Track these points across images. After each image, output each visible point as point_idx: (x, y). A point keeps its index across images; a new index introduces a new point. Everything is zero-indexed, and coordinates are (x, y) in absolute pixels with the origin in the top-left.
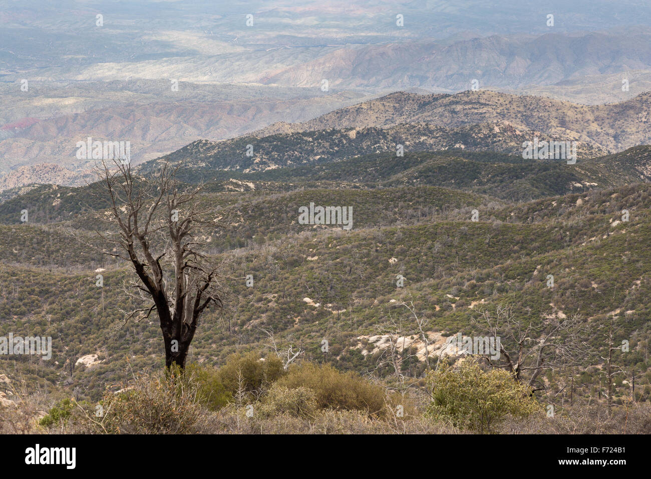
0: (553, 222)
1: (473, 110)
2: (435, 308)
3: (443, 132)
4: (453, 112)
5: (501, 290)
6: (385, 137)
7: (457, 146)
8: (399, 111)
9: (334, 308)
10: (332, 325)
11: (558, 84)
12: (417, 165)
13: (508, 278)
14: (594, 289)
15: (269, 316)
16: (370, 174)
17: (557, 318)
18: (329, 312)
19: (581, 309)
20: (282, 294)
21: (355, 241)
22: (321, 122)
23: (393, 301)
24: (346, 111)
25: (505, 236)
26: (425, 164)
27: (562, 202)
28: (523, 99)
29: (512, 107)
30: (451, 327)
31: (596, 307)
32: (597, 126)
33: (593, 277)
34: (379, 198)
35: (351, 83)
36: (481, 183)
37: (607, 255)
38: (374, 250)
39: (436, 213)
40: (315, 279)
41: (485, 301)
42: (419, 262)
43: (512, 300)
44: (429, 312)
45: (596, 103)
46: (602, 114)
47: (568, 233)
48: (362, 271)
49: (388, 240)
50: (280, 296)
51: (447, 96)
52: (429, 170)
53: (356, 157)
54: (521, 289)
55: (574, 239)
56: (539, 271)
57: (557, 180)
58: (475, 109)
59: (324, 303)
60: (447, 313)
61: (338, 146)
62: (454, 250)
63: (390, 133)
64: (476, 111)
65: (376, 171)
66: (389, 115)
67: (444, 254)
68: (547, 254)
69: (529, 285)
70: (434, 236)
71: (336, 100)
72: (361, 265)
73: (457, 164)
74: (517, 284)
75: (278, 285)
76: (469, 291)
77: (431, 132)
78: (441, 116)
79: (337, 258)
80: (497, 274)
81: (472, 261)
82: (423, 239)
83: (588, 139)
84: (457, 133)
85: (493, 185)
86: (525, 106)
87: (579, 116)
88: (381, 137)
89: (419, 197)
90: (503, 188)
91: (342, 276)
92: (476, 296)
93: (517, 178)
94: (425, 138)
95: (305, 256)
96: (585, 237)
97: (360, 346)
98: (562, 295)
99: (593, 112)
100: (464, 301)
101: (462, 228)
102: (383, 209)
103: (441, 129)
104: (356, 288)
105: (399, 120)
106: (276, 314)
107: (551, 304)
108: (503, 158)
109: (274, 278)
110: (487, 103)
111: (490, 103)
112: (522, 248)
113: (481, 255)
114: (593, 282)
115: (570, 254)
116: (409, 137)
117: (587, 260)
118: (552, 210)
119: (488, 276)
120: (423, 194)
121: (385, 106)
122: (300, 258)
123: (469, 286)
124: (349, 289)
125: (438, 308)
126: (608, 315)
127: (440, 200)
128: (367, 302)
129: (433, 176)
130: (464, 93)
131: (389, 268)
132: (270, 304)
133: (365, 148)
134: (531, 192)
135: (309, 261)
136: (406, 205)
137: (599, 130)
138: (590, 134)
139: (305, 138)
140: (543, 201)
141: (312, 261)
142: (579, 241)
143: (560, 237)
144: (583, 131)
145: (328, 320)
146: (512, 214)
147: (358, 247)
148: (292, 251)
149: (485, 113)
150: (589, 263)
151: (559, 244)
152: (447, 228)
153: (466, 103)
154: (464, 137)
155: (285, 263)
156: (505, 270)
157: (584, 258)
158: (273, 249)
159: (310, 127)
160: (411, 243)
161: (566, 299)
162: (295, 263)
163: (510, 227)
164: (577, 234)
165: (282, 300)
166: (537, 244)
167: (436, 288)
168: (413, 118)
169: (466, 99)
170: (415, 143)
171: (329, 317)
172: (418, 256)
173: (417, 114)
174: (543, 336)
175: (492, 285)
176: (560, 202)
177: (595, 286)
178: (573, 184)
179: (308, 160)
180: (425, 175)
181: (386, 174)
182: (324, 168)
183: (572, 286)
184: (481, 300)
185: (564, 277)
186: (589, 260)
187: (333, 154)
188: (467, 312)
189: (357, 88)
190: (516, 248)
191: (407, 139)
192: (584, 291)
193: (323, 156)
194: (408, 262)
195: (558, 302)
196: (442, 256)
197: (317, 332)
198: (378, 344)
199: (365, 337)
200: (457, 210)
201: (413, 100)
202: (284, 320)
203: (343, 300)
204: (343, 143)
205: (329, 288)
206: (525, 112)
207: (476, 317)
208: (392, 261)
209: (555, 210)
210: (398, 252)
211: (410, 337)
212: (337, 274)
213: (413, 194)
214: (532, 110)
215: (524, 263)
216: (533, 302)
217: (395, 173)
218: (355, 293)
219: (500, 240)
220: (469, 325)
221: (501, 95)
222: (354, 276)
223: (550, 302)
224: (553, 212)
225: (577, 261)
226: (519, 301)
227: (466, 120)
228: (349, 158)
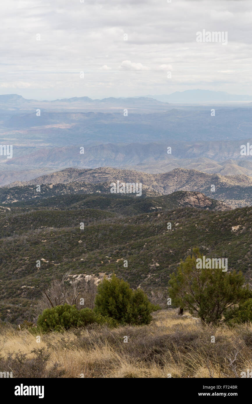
0: (149, 224)
1: (103, 176)
2: (101, 262)
3: (91, 185)
4: (94, 177)
5: (130, 254)
6: (65, 188)
7: (97, 191)
8: (70, 176)
9: (55, 263)
10: (55, 270)
11: (137, 165)
12: (82, 200)
13: (132, 248)
14: (171, 253)
15: (26, 267)
16: (61, 204)
17: (155, 266)
18: (53, 264)
19: (166, 262)
20: (31, 257)
21: (63, 233)
22: (35, 181)
23: (82, 259)
24: (46, 176)
25: (129, 231)
26: (86, 199)
27: (151, 216)
28: (124, 171)
29: (120, 175)
30: (109, 270)
31: (172, 261)
32: (156, 183)
33: (170, 248)
34: (70, 214)
35: (46, 164)
36: (111, 208)
37: (176, 238)
38: (72, 237)
39: (95, 221)
40: (46, 250)
41: (123, 259)
42: (92, 242)
43: (135, 258)
44: (99, 264)
45: (155, 173)
46: (159, 178)
47: (156, 229)
48: (67, 246)
49: (78, 233)
50: (30, 258)
51: (91, 170)
52: (88, 202)
53: (53, 196)
54: (139, 254)
55: (159, 231)
56: (146, 246)
57: (144, 206)
58: (103, 175)
59: (51, 261)
60: (107, 264)
61: (45, 191)
62: (107, 237)
63: (68, 186)
64: (104, 176)
65: (64, 202)
66: (66, 178)
67: (103, 238)
68: (149, 238)
69: (142, 252)
70: (98, 230)
71: (41, 171)
72: (66, 244)
73: (101, 199)
74: (137, 251)
75: (29, 253)
76: (116, 255)
77: (86, 185)
78: (89, 178)
79: (55, 241)
80: (128, 247)
81: (116, 241)
82: (93, 232)
83: (152, 188)
84: (97, 186)
85: (116, 209)
86: (125, 174)
87: (149, 178)
88: (64, 188)
89: (87, 214)
90: (121, 210)
91: (58, 248)
92: (119, 257)
93: (127, 205)
94: (83, 188)
95: (40, 240)
96: (164, 230)
97: (68, 279)
98: (157, 256)
99: (154, 177)
100: (114, 259)
101: (110, 227)
102: (72, 219)
103: (90, 184)
104: (65, 254)
105: (70, 180)
106: (29, 266)
107: (153, 260)
108: (119, 197)
109: (27, 250)
110: (109, 173)
111: (110, 173)
112: (137, 236)
113: (119, 239)
114: (170, 250)
115: (159, 238)
116: (76, 188)
117: (167, 240)
118: (147, 219)
119: (124, 248)
120: (89, 212)
121: (64, 174)
122: (38, 241)
123: (116, 252)
124: (61, 254)
125: (102, 262)
126: (177, 264)
127: (96, 215)
128: (70, 260)
129: (90, 205)
130: (99, 168)
131: (79, 245)
132: (26, 262)
133: (57, 192)
134: (134, 211)
135: (42, 242)
136: (82, 217)
137: (157, 185)
138: (153, 187)
139: (30, 188)
140: (143, 215)
141: (44, 242)
142: (162, 232)
143: (153, 230)
144: (150, 185)
145: (53, 268)
146: (130, 221)
147: (65, 235)
148: (34, 238)
149: (108, 177)
150: (168, 242)
151: (153, 233)
152: (103, 227)
153: (99, 173)
154: (100, 187)
155: (32, 243)
156: (131, 245)
157: (166, 239)
158: (26, 237)
159: (31, 183)
160: (88, 234)
161: (159, 258)
162: (36, 243)
163: (131, 227)
164: (161, 229)
165: (31, 260)
166: (143, 234)
167: (101, 253)
168: (76, 180)
169: (99, 171)
170: (79, 190)
171: (53, 267)
172: (91, 240)
173: (78, 178)
174: (149, 274)
175: (126, 252)
176: (150, 216)
177: (171, 251)
178: (151, 208)
179: (31, 198)
180: (87, 204)
181: (68, 204)
182: (40, 201)
183: (161, 252)
184: (121, 259)
185: (158, 248)
186: (168, 240)
187: (42, 195)
188: (116, 264)
189: (50, 166)
190: (134, 235)
191: (75, 188)
192: (166, 254)
193: (38, 196)
194: (87, 242)
195: (155, 259)
196: (102, 239)
197: (48, 273)
198: (77, 278)
199: (71, 275)
200: (104, 219)
201: (76, 172)
202: (32, 269)
203: (59, 260)
204: (47, 190)
205: (52, 254)
206: (125, 177)
207: (120, 266)
208: (80, 242)
209: (149, 219)
210: (82, 238)
211: (91, 275)
212: (56, 248)
213: (85, 212)
214: (128, 176)
215: (139, 242)
216: (145, 259)
217: (73, 203)
218: (64, 256)
219: (127, 232)
220: (117, 269)
221: (115, 169)
222: (63, 249)
223: (152, 259)
224: (148, 220)
225: (162, 241)
226: (138, 259)
227: (100, 180)
228: (49, 197)
